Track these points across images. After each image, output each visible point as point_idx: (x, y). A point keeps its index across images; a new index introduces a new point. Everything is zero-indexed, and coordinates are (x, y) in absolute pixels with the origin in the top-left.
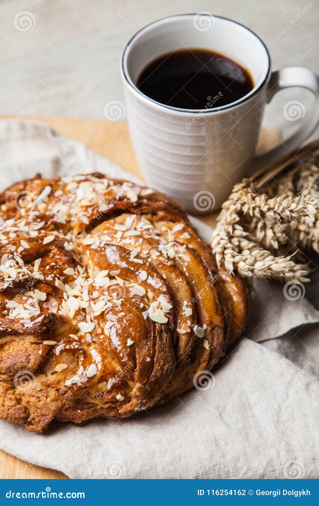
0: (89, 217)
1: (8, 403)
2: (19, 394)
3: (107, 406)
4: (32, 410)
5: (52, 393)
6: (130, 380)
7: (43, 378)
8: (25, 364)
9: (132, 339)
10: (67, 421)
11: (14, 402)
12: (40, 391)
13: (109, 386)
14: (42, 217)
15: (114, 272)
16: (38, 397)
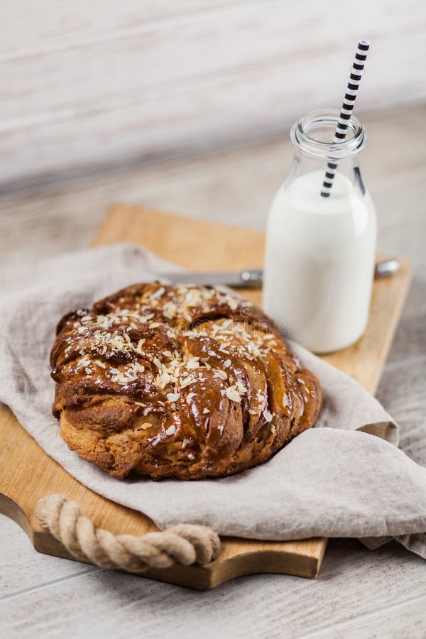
0: (192, 317)
1: (98, 449)
2: (109, 444)
3: (179, 463)
4: (117, 458)
5: (136, 445)
6: (201, 443)
7: (130, 432)
8: (117, 417)
9: (208, 409)
10: (145, 474)
11: (103, 450)
12: (127, 442)
13: (184, 446)
14: (153, 311)
15: (205, 359)
16: (124, 448)
